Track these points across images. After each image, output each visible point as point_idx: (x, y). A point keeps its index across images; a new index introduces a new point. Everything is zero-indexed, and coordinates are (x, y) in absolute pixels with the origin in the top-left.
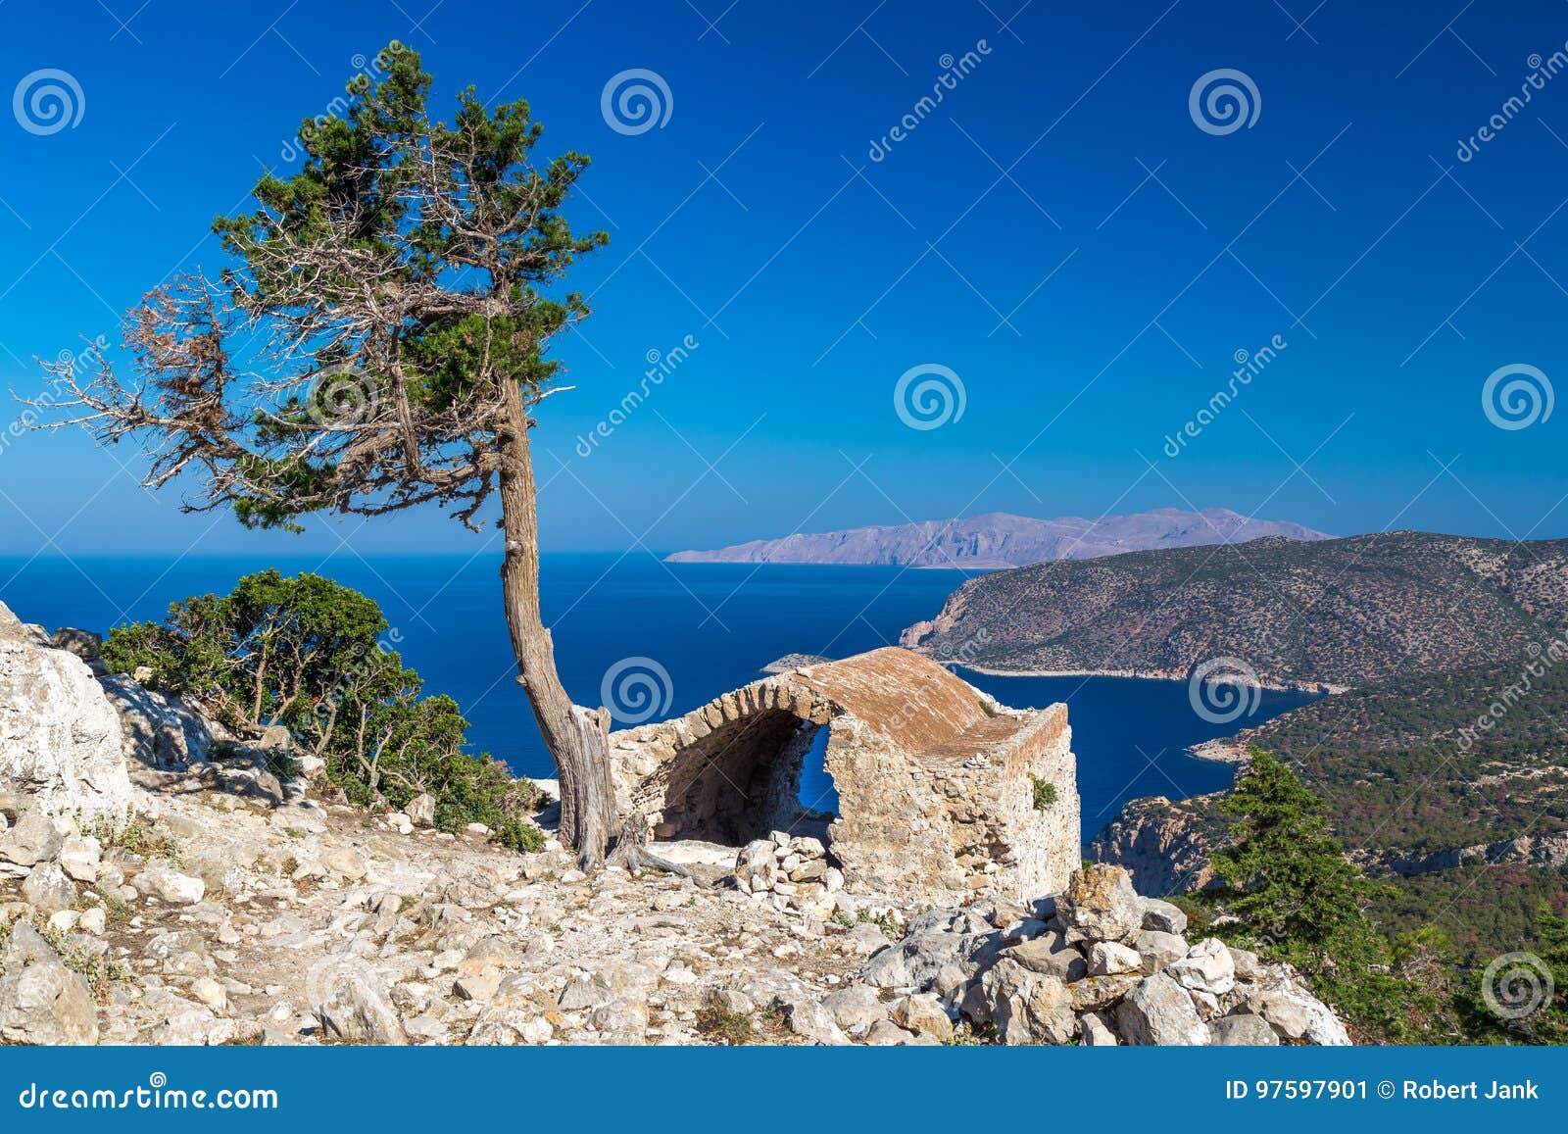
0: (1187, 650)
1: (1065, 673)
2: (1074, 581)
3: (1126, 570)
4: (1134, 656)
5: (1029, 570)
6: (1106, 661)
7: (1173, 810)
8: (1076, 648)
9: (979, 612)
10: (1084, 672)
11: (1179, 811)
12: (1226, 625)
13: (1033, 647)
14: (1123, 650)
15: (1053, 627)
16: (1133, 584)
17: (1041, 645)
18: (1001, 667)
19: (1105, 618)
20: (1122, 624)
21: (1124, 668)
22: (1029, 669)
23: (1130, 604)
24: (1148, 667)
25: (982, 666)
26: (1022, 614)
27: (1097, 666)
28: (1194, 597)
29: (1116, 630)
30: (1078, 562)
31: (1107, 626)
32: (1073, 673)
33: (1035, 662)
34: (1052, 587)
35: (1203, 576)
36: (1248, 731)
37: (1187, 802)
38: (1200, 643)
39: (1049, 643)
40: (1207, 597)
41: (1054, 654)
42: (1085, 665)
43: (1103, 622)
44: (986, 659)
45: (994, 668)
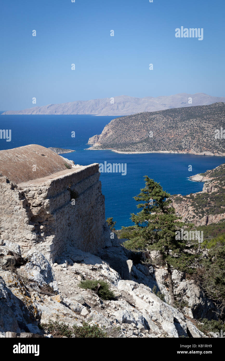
0: (189, 143)
1: (147, 152)
2: (151, 120)
3: (168, 115)
4: (171, 146)
5: (135, 116)
6: (162, 148)
7: (184, 199)
8: (151, 143)
9: (116, 131)
10: (154, 152)
11: (185, 199)
12: (203, 134)
13: (136, 143)
14: (167, 144)
15: (143, 136)
16: (171, 120)
17: (139, 142)
18: (124, 151)
19: (161, 132)
20: (167, 134)
21: (168, 150)
22: (134, 151)
23: (170, 127)
24: (176, 149)
25: (118, 150)
26: (132, 131)
27: (158, 150)
28: (192, 124)
29: (165, 137)
30: (151, 113)
31: (162, 135)
32: (149, 152)
33: (137, 149)
34: (143, 122)
35: (195, 117)
36: (210, 171)
37: (189, 196)
38: (194, 141)
39: (141, 142)
40: (197, 124)
41: (143, 145)
42: (154, 149)
43: (160, 134)
44: (119, 148)
45: (122, 151)
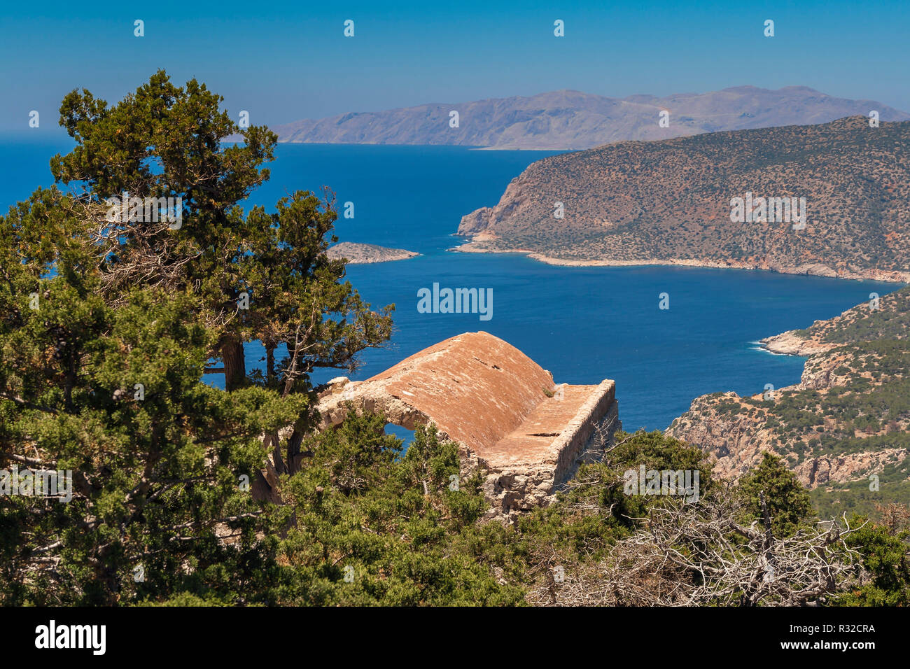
0: (763, 238)
1: (635, 263)
2: (647, 165)
3: (702, 152)
4: (707, 243)
5: (599, 152)
6: (679, 250)
7: (744, 405)
8: (648, 236)
9: (544, 198)
10: (655, 262)
11: (749, 407)
13: (602, 235)
14: (696, 239)
15: (622, 213)
16: (709, 168)
17: (611, 233)
18: (567, 257)
19: (677, 204)
20: (696, 210)
21: (697, 257)
22: (596, 258)
23: (704, 188)
24: (722, 255)
25: (547, 255)
26: (590, 200)
27: (669, 255)
28: (771, 182)
29: (688, 217)
30: (650, 144)
31: (680, 213)
32: (642, 262)
33: (603, 251)
34: (623, 171)
35: (782, 159)
36: (823, 323)
37: (758, 398)
38: (776, 231)
39: (619, 231)
40: (786, 182)
41: (624, 242)
42: (656, 254)
43: (676, 208)
44: (551, 248)
45: (559, 257)
